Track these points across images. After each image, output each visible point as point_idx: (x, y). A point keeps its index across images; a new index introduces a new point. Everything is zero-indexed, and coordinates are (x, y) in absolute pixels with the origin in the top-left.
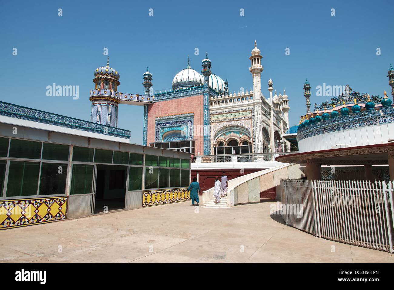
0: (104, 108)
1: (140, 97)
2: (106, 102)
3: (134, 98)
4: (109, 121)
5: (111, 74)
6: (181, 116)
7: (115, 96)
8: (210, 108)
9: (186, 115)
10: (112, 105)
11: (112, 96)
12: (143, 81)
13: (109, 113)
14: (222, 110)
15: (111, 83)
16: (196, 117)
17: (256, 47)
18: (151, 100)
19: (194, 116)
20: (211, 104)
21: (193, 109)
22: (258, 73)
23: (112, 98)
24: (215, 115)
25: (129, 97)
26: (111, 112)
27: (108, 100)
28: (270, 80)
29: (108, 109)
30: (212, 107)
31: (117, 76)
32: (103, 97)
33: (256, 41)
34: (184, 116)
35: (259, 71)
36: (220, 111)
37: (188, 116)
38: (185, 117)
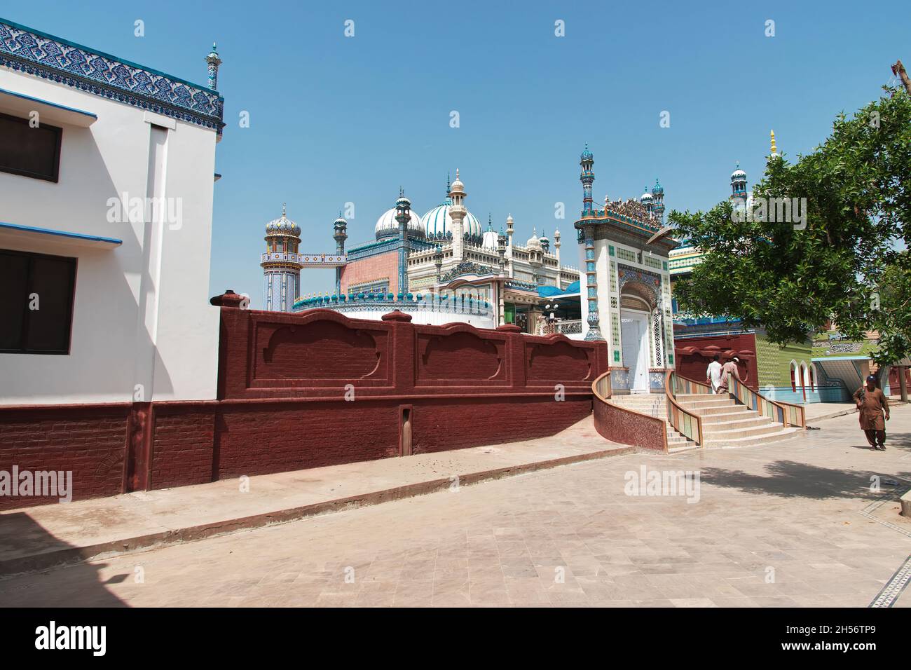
0: (277, 277)
1: (327, 258)
2: (279, 270)
3: (319, 260)
4: (284, 295)
5: (286, 229)
6: (375, 282)
7: (290, 260)
8: (409, 270)
9: (380, 281)
10: (287, 272)
11: (286, 261)
12: (333, 233)
13: (284, 285)
14: (421, 273)
15: (286, 241)
16: (391, 284)
17: (458, 179)
18: (343, 260)
19: (388, 282)
20: (410, 264)
21: (388, 272)
22: (458, 217)
23: (287, 263)
24: (414, 279)
25: (311, 260)
26: (286, 283)
27: (282, 267)
28: (510, 218)
29: (282, 279)
30: (411, 268)
31: (297, 231)
32: (275, 263)
33: (458, 170)
34: (378, 282)
35: (459, 215)
36: (419, 274)
37: (382, 283)
38: (379, 284)
